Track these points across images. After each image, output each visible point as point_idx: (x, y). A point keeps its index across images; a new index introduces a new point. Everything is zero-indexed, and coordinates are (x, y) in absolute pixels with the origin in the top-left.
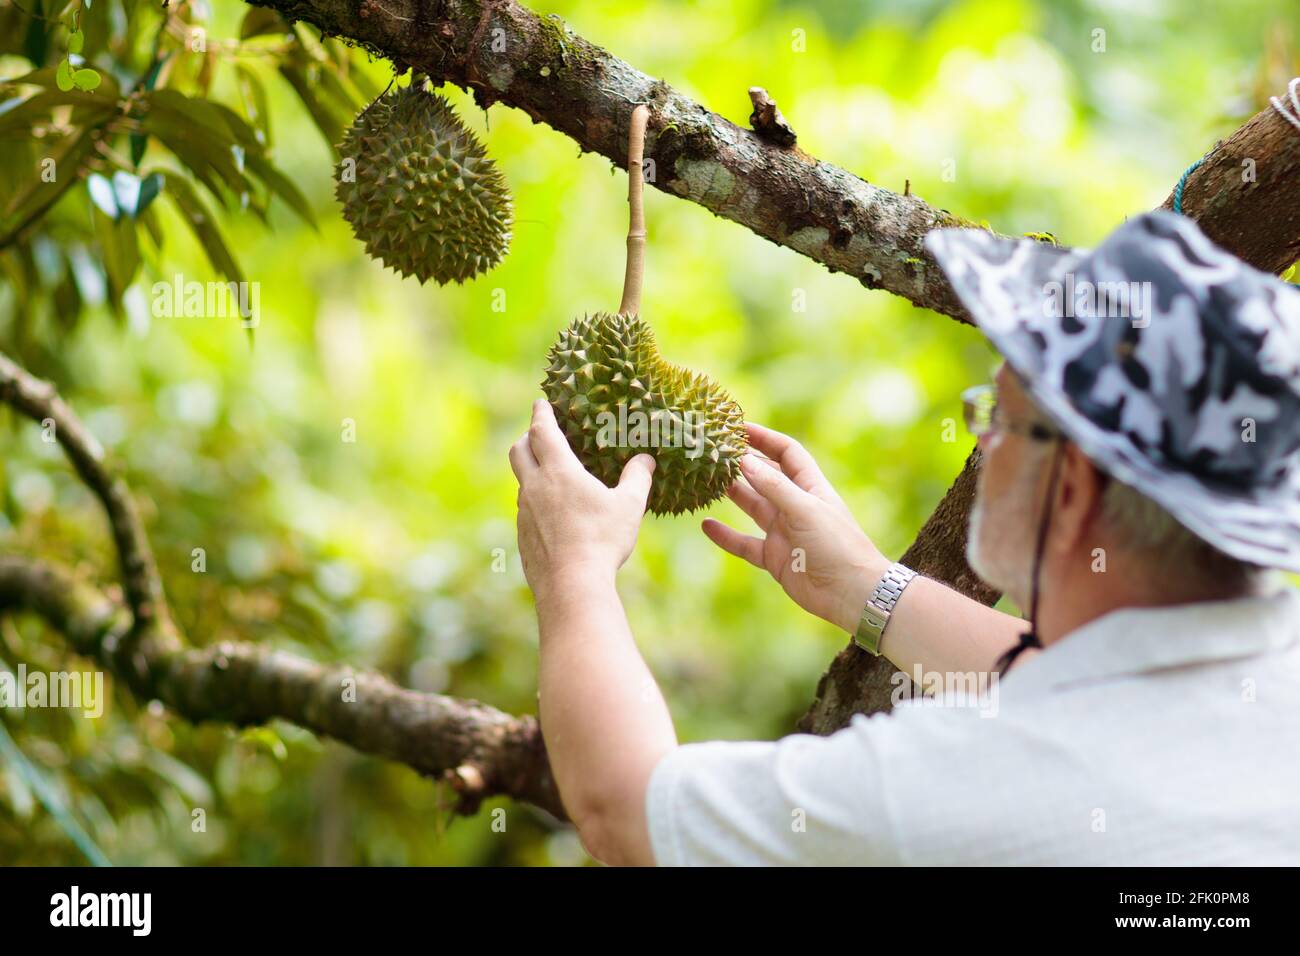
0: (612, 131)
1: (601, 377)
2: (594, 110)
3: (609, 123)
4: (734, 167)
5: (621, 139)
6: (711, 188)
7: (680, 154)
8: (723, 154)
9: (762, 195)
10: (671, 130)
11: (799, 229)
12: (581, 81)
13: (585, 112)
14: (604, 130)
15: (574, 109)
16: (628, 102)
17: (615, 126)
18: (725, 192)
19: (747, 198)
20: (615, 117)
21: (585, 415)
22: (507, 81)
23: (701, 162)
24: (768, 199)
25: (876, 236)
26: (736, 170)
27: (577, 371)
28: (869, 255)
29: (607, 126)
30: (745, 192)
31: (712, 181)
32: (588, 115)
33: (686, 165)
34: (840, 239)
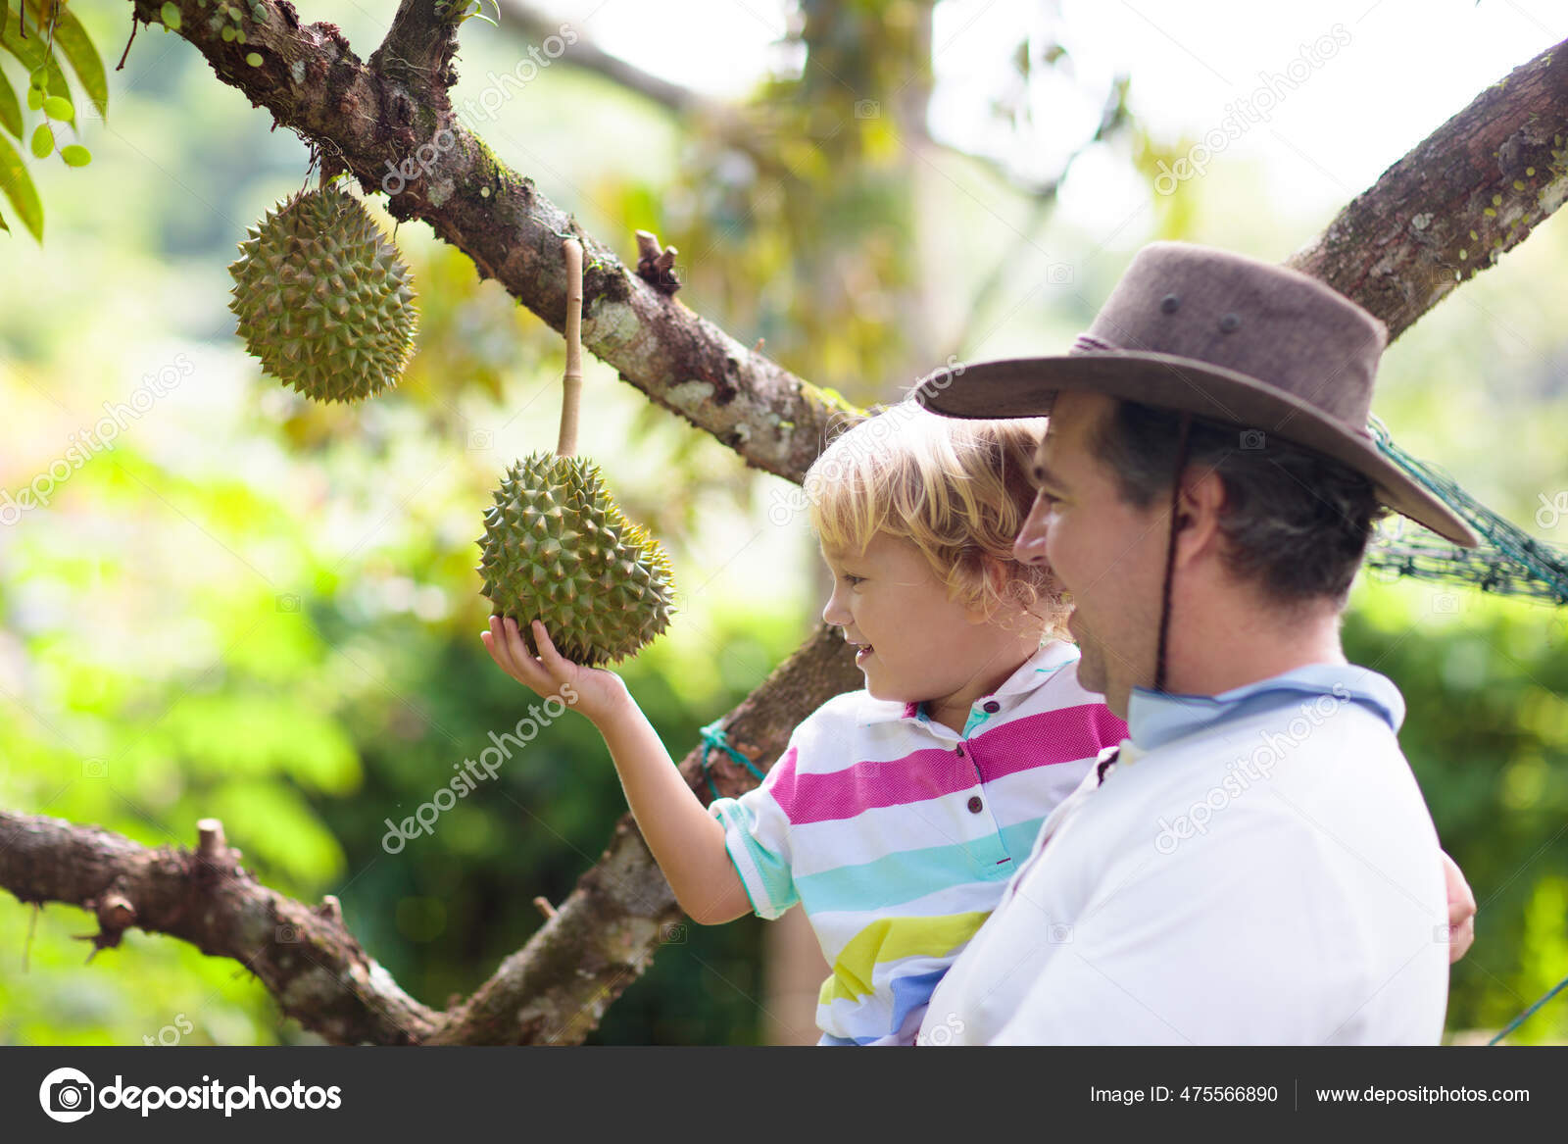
0: (535, 262)
1: (572, 521)
2: (522, 237)
3: (534, 253)
4: (641, 312)
5: (543, 271)
6: (616, 331)
7: (598, 295)
8: (633, 299)
9: (661, 345)
10: (594, 268)
11: (685, 381)
12: (514, 206)
13: (513, 238)
14: (527, 260)
15: (502, 235)
16: (553, 233)
17: (539, 258)
18: (628, 336)
19: (646, 346)
20: (542, 247)
21: (556, 560)
22: (445, 197)
23: (615, 305)
24: (665, 348)
25: (753, 396)
26: (642, 315)
27: (548, 513)
28: (745, 415)
29: (530, 256)
30: (646, 338)
31: (619, 325)
32: (516, 242)
33: (601, 306)
34: (725, 396)
